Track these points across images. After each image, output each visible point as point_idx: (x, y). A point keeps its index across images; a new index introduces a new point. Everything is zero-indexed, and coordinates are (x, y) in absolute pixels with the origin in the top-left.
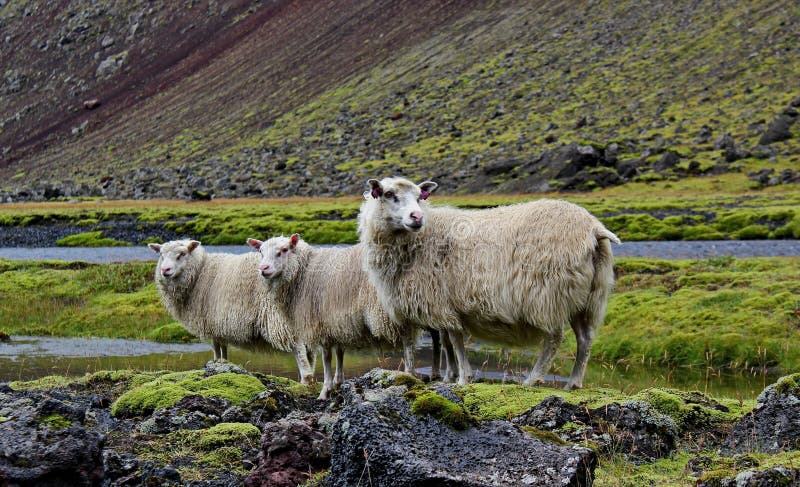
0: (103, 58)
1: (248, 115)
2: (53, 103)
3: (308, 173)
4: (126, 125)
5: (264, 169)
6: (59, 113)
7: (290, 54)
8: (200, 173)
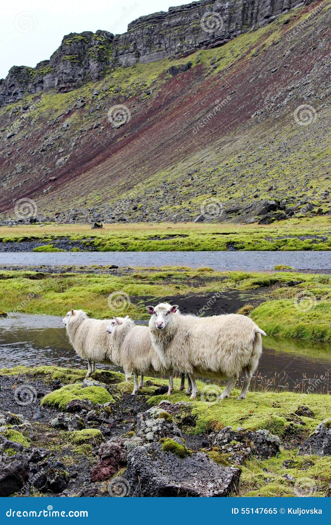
0: (59, 158)
1: (121, 184)
2: (36, 178)
3: (147, 211)
4: (67, 188)
5: (128, 209)
6: (38, 183)
7: (141, 156)
8: (99, 211)
